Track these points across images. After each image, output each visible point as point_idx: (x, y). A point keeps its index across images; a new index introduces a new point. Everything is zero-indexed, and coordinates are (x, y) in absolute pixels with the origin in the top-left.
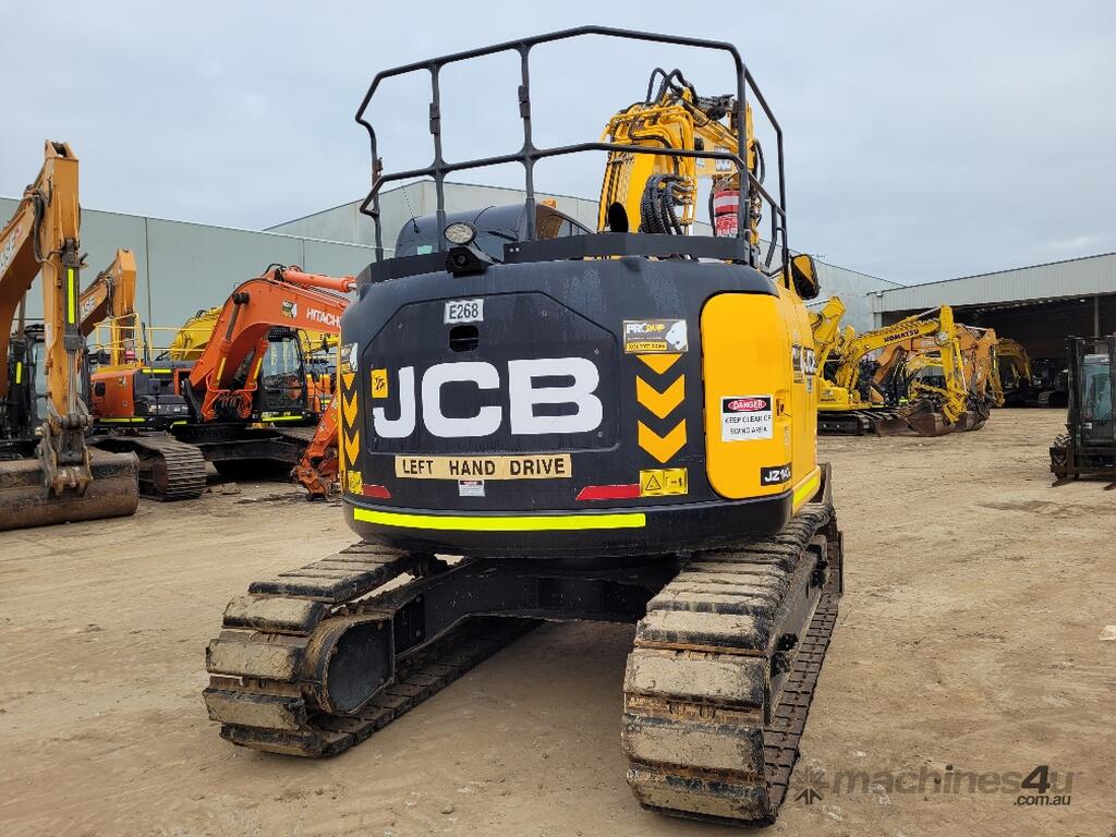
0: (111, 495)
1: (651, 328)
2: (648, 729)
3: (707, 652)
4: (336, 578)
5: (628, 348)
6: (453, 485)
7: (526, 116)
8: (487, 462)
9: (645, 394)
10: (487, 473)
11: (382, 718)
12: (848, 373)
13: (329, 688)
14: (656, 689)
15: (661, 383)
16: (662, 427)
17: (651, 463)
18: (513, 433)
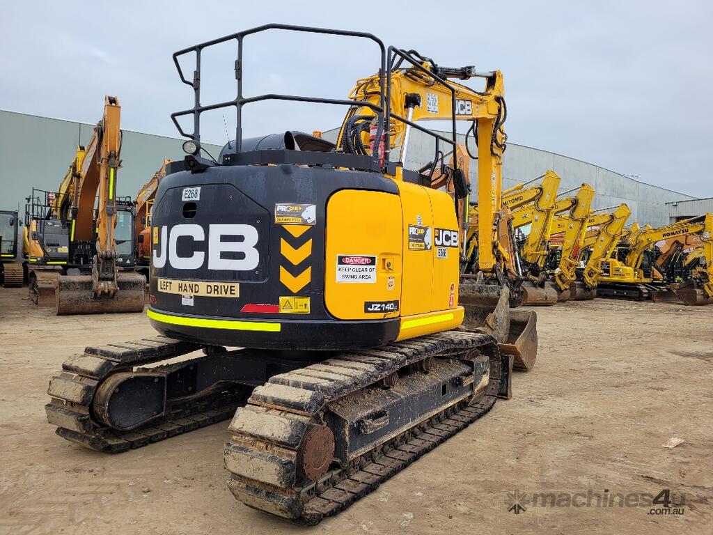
0: (129, 299)
1: (292, 209)
2: (234, 454)
3: (282, 411)
4: (126, 348)
5: (277, 220)
6: (179, 297)
7: (239, 77)
8: (196, 285)
9: (286, 249)
10: (196, 292)
11: (157, 435)
12: (633, 258)
13: (108, 412)
14: (242, 430)
15: (296, 243)
16: (295, 271)
17: (288, 293)
18: (209, 268)
